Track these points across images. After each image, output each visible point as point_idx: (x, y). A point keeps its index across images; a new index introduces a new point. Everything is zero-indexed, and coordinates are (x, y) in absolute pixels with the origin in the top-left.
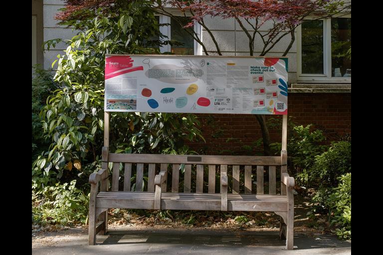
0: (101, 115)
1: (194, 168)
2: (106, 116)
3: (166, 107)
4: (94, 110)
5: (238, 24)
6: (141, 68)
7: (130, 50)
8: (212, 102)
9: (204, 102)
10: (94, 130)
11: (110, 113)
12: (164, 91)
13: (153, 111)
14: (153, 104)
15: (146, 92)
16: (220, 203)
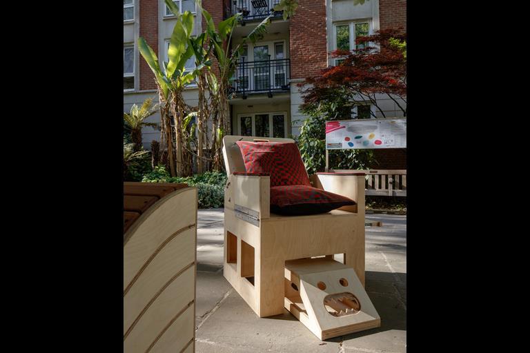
0: (324, 152)
1: (373, 177)
2: (327, 152)
3: (357, 146)
4: (319, 150)
5: (397, 105)
6: (344, 127)
7: (338, 118)
8: (383, 143)
9: (378, 142)
10: (320, 160)
11: (329, 150)
12: (356, 138)
13: (350, 148)
14: (351, 144)
15: (347, 139)
16: (388, 192)
